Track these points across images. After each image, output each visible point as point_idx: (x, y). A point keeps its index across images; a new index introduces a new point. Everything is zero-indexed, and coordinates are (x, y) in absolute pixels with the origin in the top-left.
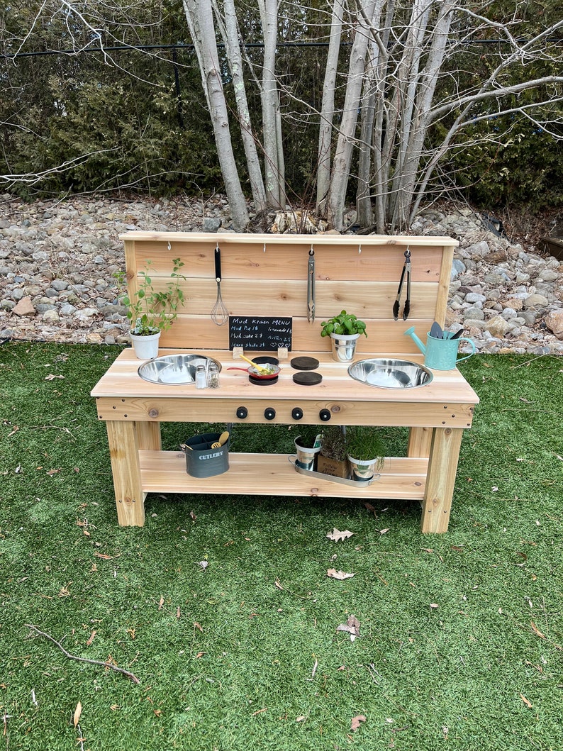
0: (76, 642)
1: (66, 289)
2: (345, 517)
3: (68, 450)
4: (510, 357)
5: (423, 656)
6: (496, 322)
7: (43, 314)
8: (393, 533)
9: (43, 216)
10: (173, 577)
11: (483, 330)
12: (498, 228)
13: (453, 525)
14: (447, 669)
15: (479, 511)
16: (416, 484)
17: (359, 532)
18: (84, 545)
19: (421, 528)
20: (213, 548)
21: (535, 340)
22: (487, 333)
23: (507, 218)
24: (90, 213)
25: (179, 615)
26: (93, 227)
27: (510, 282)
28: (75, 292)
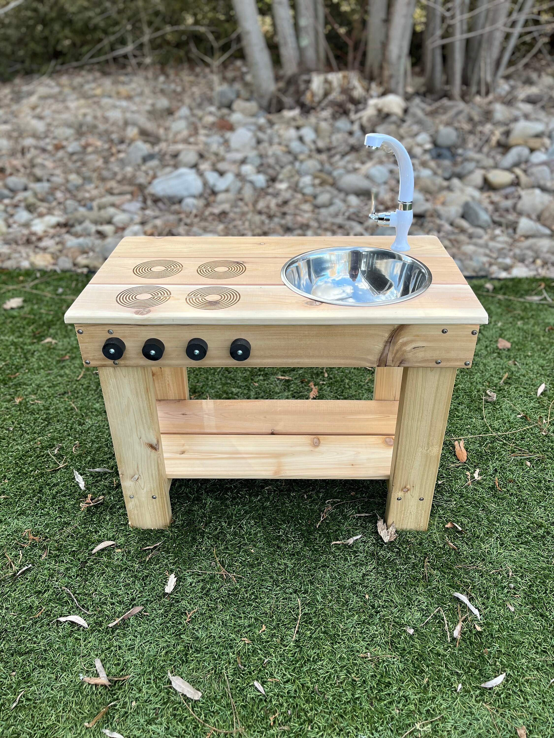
1: (26, 188)
9: (18, 97)
24: (74, 88)
26: (74, 105)
28: (35, 194)
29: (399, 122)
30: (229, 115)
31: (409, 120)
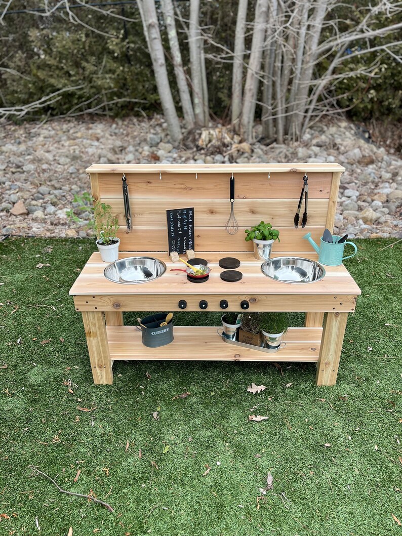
0: (66, 479)
1: (49, 193)
2: (260, 374)
3: (55, 324)
4: (378, 241)
5: (320, 485)
6: (367, 213)
7: (33, 214)
8: (296, 386)
9: (30, 136)
10: (135, 425)
11: (357, 219)
12: (367, 135)
13: (340, 378)
14: (338, 495)
15: (359, 367)
16: (312, 349)
17: (270, 385)
18: (69, 400)
19: (316, 382)
20: (164, 401)
21: (396, 226)
22: (361, 222)
23: (374, 128)
24: (64, 132)
25: (140, 455)
26: (67, 144)
27: (377, 180)
28: (56, 196)
29: (249, 157)
30: (157, 151)
31: (255, 155)
